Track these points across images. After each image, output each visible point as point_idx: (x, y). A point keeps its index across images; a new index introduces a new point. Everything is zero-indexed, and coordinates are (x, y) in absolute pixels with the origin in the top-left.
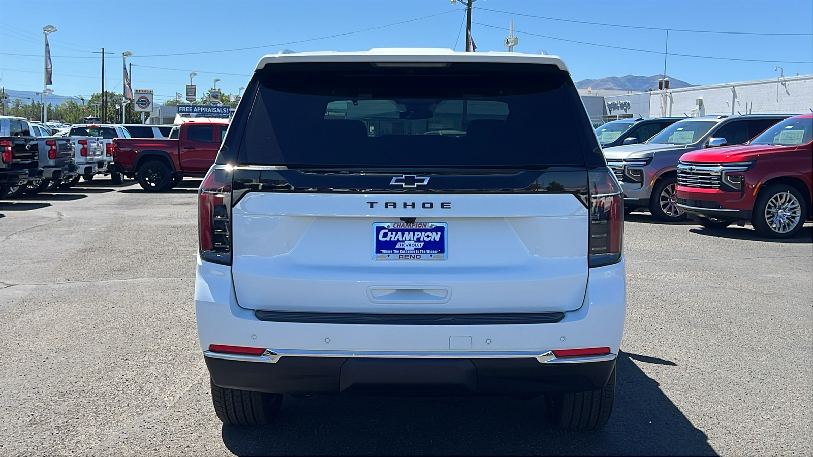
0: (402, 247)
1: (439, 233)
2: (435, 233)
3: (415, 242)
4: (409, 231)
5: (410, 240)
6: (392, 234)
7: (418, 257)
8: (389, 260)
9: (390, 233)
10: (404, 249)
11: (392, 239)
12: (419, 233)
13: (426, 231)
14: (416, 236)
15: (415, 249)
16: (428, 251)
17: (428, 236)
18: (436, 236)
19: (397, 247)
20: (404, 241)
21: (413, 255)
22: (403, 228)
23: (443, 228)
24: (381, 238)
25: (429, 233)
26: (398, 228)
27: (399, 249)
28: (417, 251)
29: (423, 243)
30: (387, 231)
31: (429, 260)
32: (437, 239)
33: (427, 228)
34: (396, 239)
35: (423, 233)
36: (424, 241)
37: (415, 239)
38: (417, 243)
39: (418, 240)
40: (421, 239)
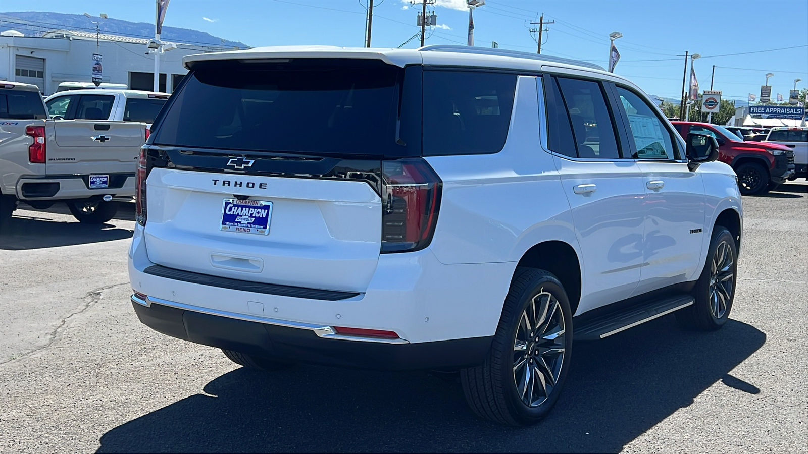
0: (239, 221)
1: (266, 211)
2: (263, 210)
3: (249, 217)
4: (246, 207)
5: (246, 215)
6: (235, 209)
7: (248, 230)
8: (232, 232)
9: (234, 208)
10: (240, 223)
11: (234, 214)
12: (253, 209)
13: (257, 208)
14: (250, 212)
15: (249, 223)
16: (256, 226)
17: (258, 213)
18: (263, 213)
19: (236, 220)
20: (241, 216)
21: (245, 228)
22: (242, 204)
23: (269, 206)
24: (227, 212)
25: (259, 210)
26: (239, 204)
27: (237, 222)
28: (249, 225)
29: (254, 219)
30: (232, 205)
31: (255, 234)
32: (264, 216)
33: (259, 205)
34: (237, 214)
35: (256, 210)
36: (255, 217)
37: (249, 215)
38: (250, 218)
39: (251, 216)
40: (254, 215)
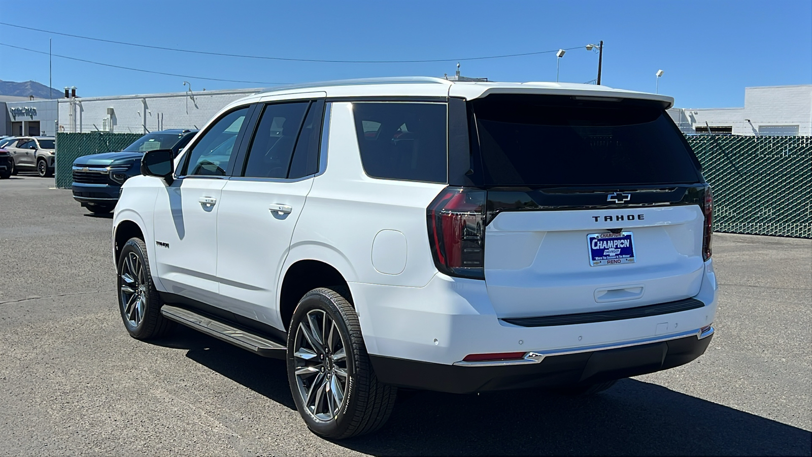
0: (608, 254)
1: (628, 240)
2: (626, 240)
3: (615, 249)
4: (610, 240)
5: (612, 248)
6: (600, 243)
7: (619, 261)
8: (602, 266)
9: (598, 242)
10: (609, 255)
11: (601, 248)
12: (616, 241)
13: (620, 239)
14: (615, 244)
15: (616, 255)
16: (624, 256)
17: (622, 244)
18: (626, 243)
19: (605, 254)
20: (608, 249)
21: (615, 260)
22: (607, 237)
23: (630, 236)
24: (594, 248)
25: (622, 241)
26: (604, 238)
27: (606, 256)
28: (617, 257)
29: (620, 250)
30: (596, 240)
31: (624, 264)
32: (628, 246)
33: (622, 236)
34: (603, 248)
35: (619, 241)
36: (620, 248)
37: (615, 247)
38: (616, 250)
39: (617, 247)
40: (619, 247)
